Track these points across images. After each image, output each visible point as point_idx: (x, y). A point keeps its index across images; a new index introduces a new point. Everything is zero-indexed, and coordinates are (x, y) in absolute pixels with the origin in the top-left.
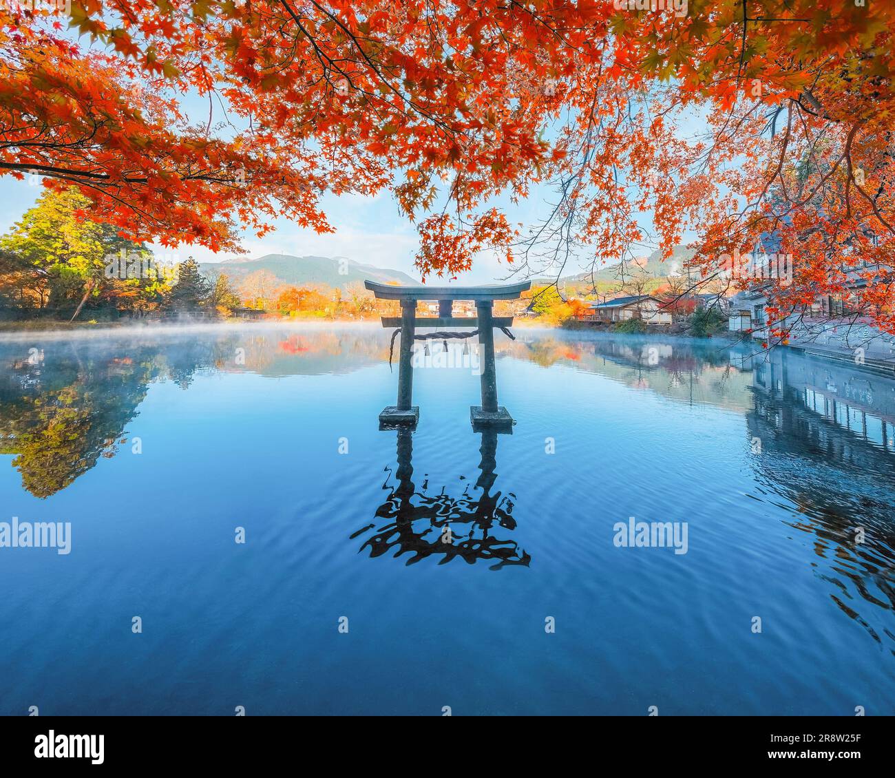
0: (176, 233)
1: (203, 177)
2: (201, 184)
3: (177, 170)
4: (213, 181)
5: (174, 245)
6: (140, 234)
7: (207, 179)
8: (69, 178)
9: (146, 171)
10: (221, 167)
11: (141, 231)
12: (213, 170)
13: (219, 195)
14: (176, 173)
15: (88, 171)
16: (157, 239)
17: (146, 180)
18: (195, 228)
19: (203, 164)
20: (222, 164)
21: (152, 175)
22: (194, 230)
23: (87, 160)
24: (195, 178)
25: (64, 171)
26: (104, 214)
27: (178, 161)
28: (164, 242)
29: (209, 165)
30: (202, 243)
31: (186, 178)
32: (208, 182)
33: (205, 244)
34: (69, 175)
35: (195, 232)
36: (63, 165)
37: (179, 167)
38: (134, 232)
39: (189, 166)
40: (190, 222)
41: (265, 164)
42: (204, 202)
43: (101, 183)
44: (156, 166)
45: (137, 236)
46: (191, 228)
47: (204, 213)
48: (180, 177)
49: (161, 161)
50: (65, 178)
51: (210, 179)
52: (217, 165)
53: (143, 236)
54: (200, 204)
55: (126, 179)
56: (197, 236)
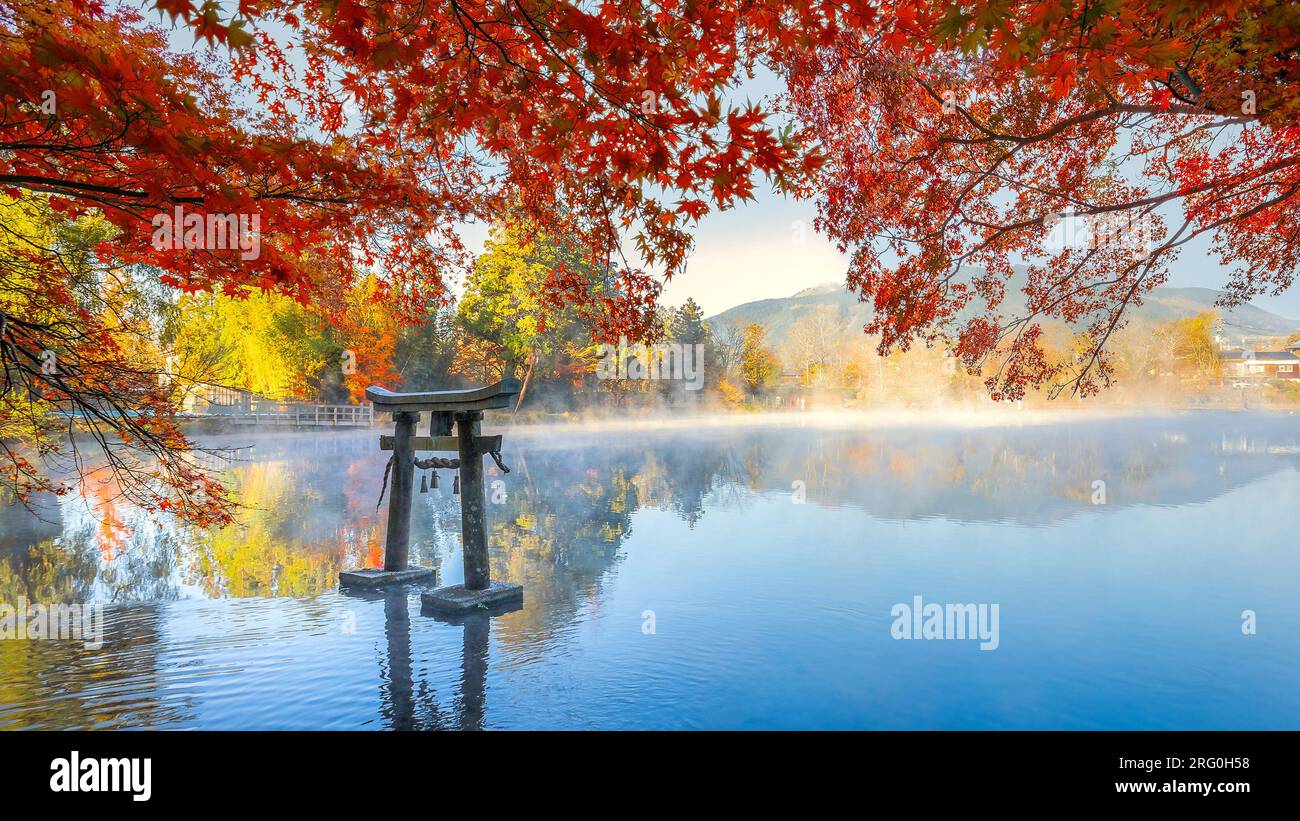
0: (247, 278)
1: (286, 196)
2: (284, 205)
3: (248, 185)
4: (302, 202)
5: (244, 295)
6: (193, 280)
7: (293, 197)
8: (89, 197)
9: (202, 186)
10: (313, 180)
11: (195, 275)
12: (302, 184)
13: (310, 222)
14: (246, 189)
15: (117, 186)
16: (218, 286)
17: (202, 200)
18: (275, 271)
19: (286, 176)
20: (314, 176)
21: (212, 192)
22: (273, 273)
23: (115, 169)
24: (274, 196)
25: (81, 185)
26: (139, 250)
27: (251, 171)
28: (229, 291)
29: (296, 177)
30: (285, 293)
31: (261, 196)
32: (294, 203)
33: (290, 294)
34: (90, 193)
35: (275, 277)
36: (78, 177)
37: (251, 180)
38: (184, 276)
39: (266, 179)
40: (267, 262)
41: (379, 177)
42: (288, 232)
43: (135, 204)
44: (217, 179)
45: (189, 283)
46: (269, 271)
47: (287, 247)
48: (252, 195)
49: (225, 171)
50: (81, 196)
51: (297, 198)
52: (308, 178)
53: (198, 283)
54: (283, 235)
55: (173, 198)
56: (276, 282)
